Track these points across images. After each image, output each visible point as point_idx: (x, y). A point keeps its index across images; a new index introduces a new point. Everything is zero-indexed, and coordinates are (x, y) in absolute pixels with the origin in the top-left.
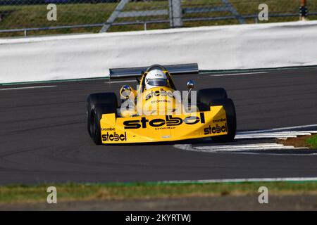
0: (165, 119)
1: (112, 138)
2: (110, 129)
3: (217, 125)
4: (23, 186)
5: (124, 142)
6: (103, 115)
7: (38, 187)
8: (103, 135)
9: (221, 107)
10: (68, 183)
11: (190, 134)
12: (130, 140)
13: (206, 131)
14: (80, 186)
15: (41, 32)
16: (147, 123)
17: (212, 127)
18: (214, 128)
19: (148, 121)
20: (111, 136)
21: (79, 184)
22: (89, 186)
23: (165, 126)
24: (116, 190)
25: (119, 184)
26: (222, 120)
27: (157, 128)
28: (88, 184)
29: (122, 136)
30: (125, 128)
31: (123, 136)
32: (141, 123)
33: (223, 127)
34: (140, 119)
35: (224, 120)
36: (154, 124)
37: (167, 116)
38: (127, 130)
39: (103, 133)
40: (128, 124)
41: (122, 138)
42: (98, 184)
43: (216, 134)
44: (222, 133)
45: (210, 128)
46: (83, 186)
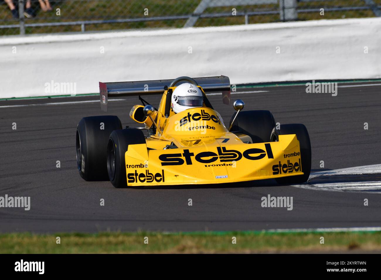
0: (216, 152)
1: (142, 179)
2: (141, 166)
3: (288, 161)
4: (78, 235)
5: (161, 183)
6: (130, 147)
7: (98, 237)
8: (129, 174)
9: (294, 136)
10: (140, 232)
11: (254, 174)
12: (169, 181)
13: (276, 169)
14: (155, 236)
15: (105, 26)
16: (193, 158)
17: (282, 164)
18: (285, 166)
19: (192, 154)
20: (142, 175)
21: (154, 233)
22: (169, 236)
23: (218, 162)
24: (204, 242)
25: (208, 233)
26: (294, 154)
27: (208, 164)
28: (167, 233)
29: (158, 175)
30: (163, 164)
31: (160, 176)
32: (183, 158)
33: (296, 164)
34: (182, 152)
35: (298, 154)
36: (202, 158)
37: (219, 149)
38: (165, 168)
39: (129, 171)
40: (165, 159)
41: (158, 178)
42: (181, 233)
43: (288, 174)
44: (294, 174)
45: (280, 165)
46: (159, 236)
